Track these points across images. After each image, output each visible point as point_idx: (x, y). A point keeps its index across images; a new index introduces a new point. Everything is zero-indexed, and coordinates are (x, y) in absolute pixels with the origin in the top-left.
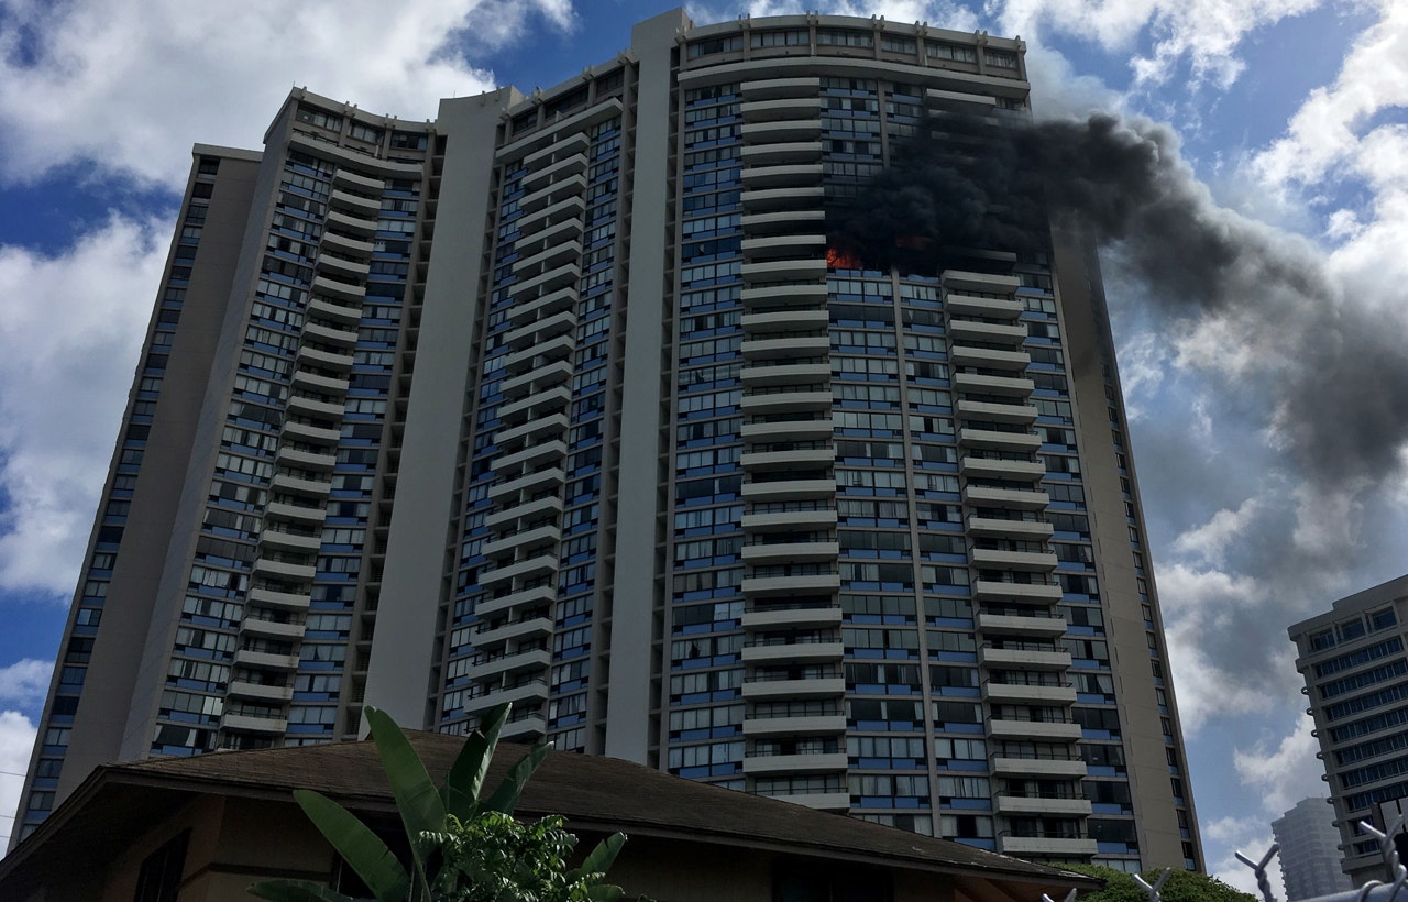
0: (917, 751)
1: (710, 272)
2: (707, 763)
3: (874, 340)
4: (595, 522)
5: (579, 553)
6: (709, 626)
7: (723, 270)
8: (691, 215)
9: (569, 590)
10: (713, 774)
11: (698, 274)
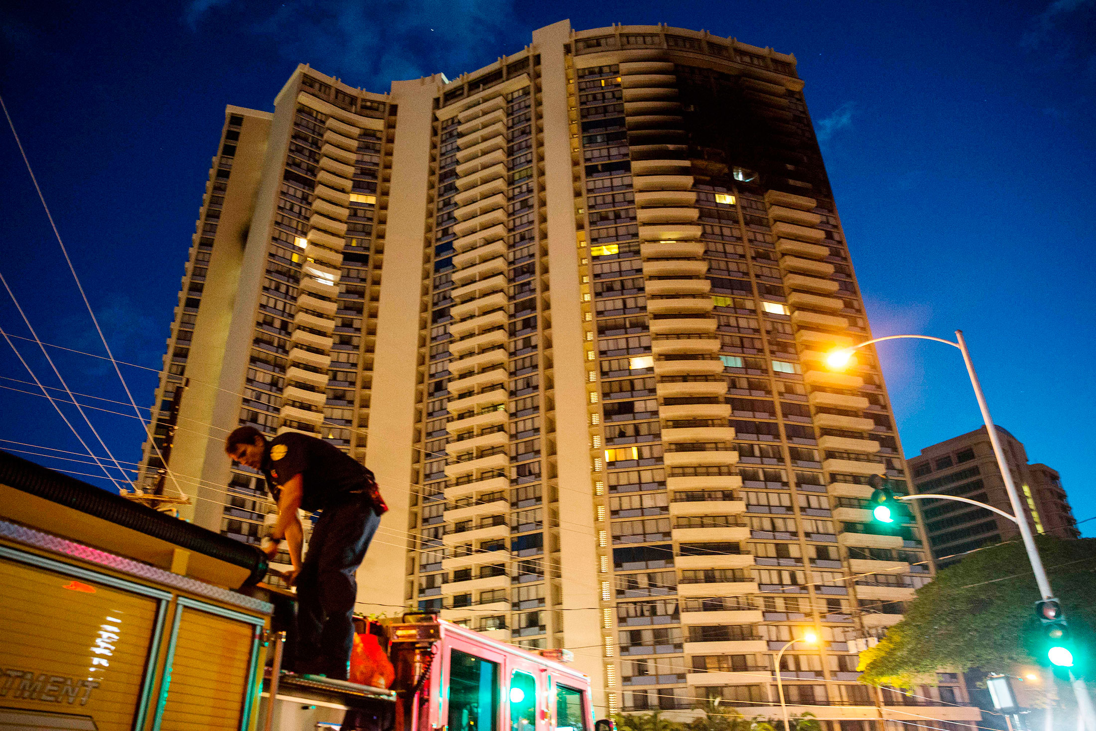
0: (786, 502)
1: (607, 183)
2: (639, 507)
3: (726, 232)
4: (535, 347)
5: (524, 368)
6: (632, 415)
7: (617, 182)
8: (590, 147)
9: (518, 392)
10: (645, 514)
11: (599, 184)
